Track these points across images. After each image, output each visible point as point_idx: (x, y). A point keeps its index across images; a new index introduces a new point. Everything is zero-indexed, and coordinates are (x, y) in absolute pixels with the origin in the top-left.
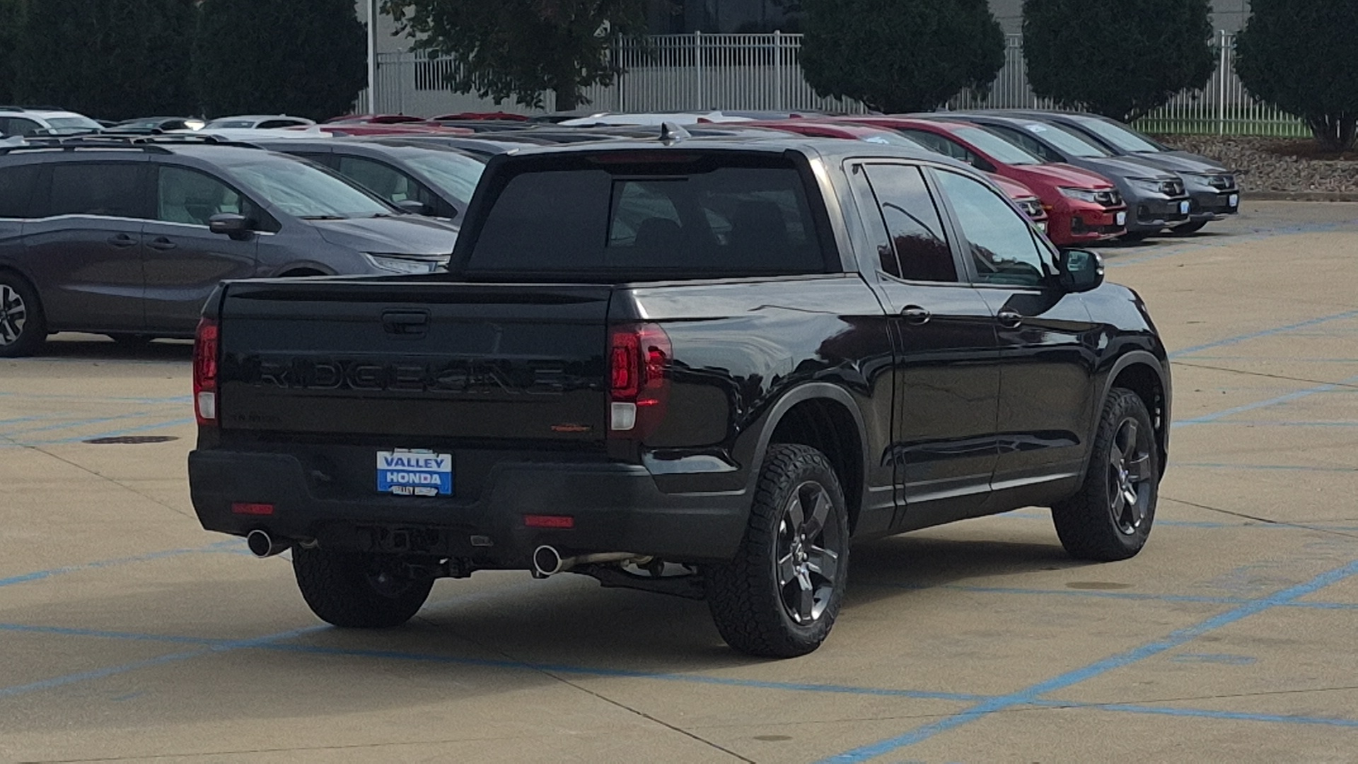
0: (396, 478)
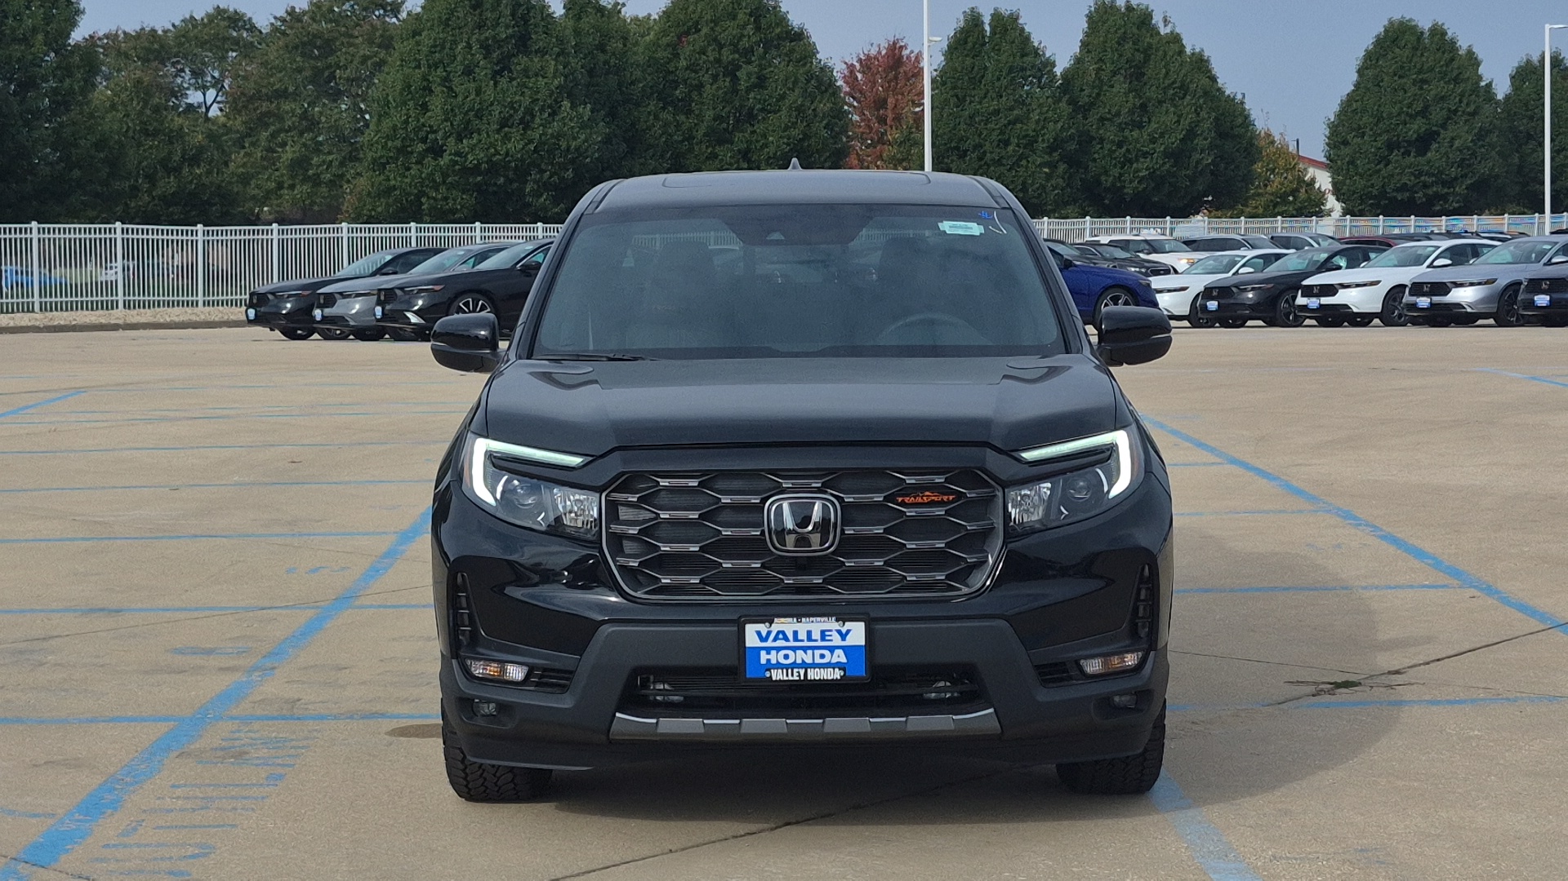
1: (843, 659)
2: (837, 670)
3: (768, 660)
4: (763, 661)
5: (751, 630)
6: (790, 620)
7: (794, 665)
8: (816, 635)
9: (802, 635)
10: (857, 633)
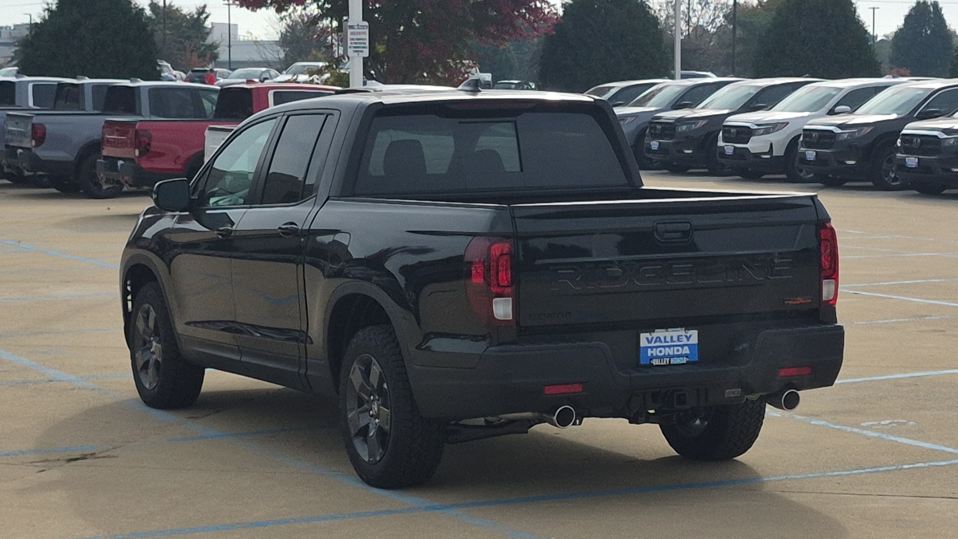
0: (655, 352)
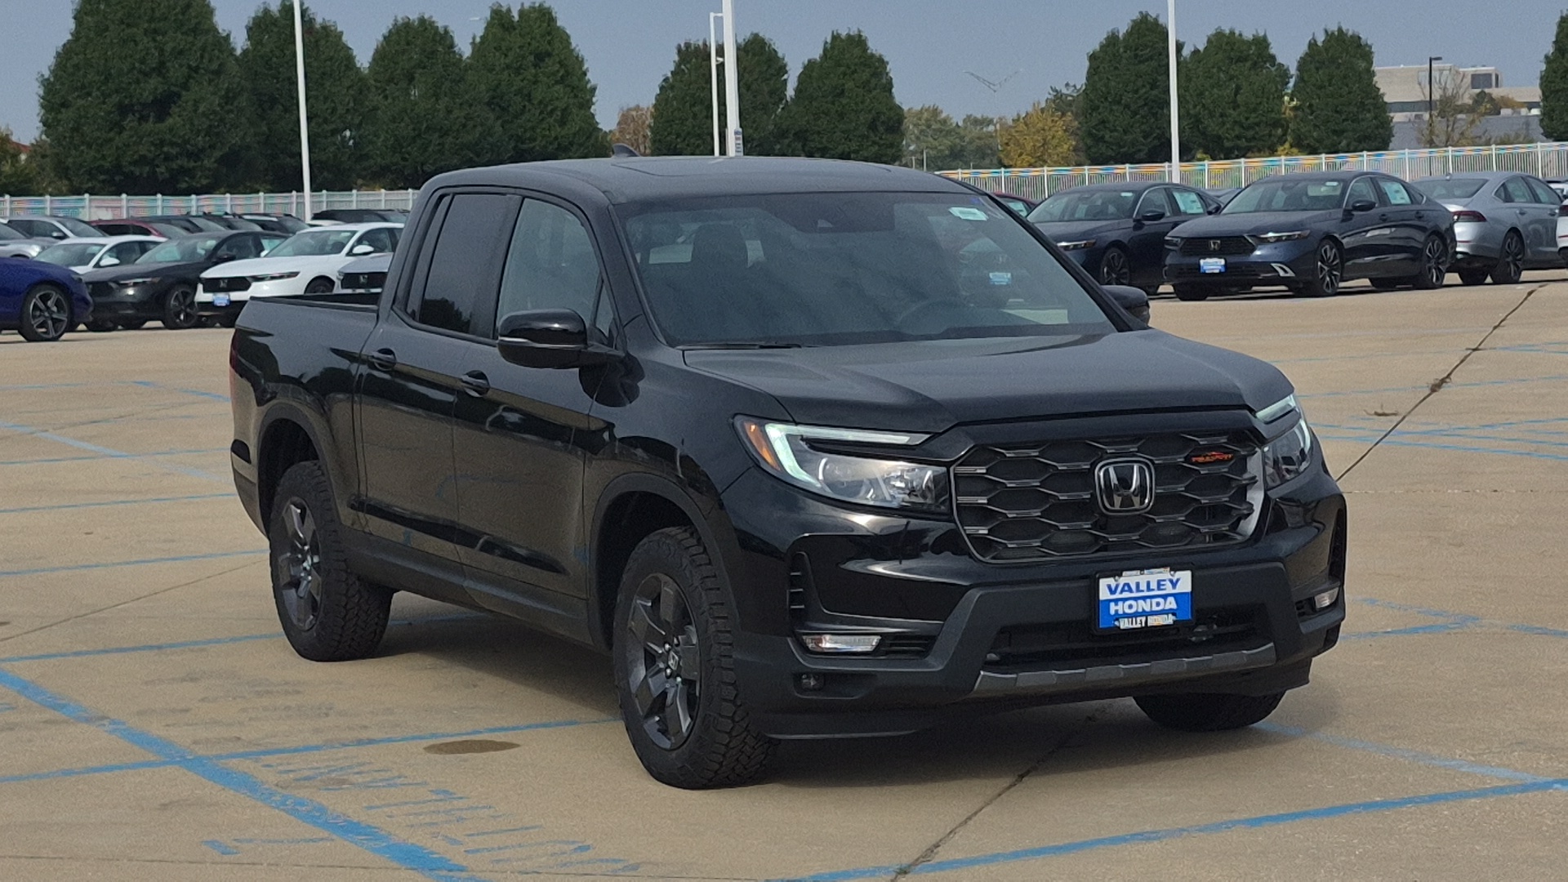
1: (1174, 606)
2: (1170, 615)
3: (1116, 611)
4: (1112, 612)
5: (1103, 583)
6: (1134, 572)
7: (1136, 615)
8: (1154, 585)
9: (1143, 587)
10: (1185, 581)
